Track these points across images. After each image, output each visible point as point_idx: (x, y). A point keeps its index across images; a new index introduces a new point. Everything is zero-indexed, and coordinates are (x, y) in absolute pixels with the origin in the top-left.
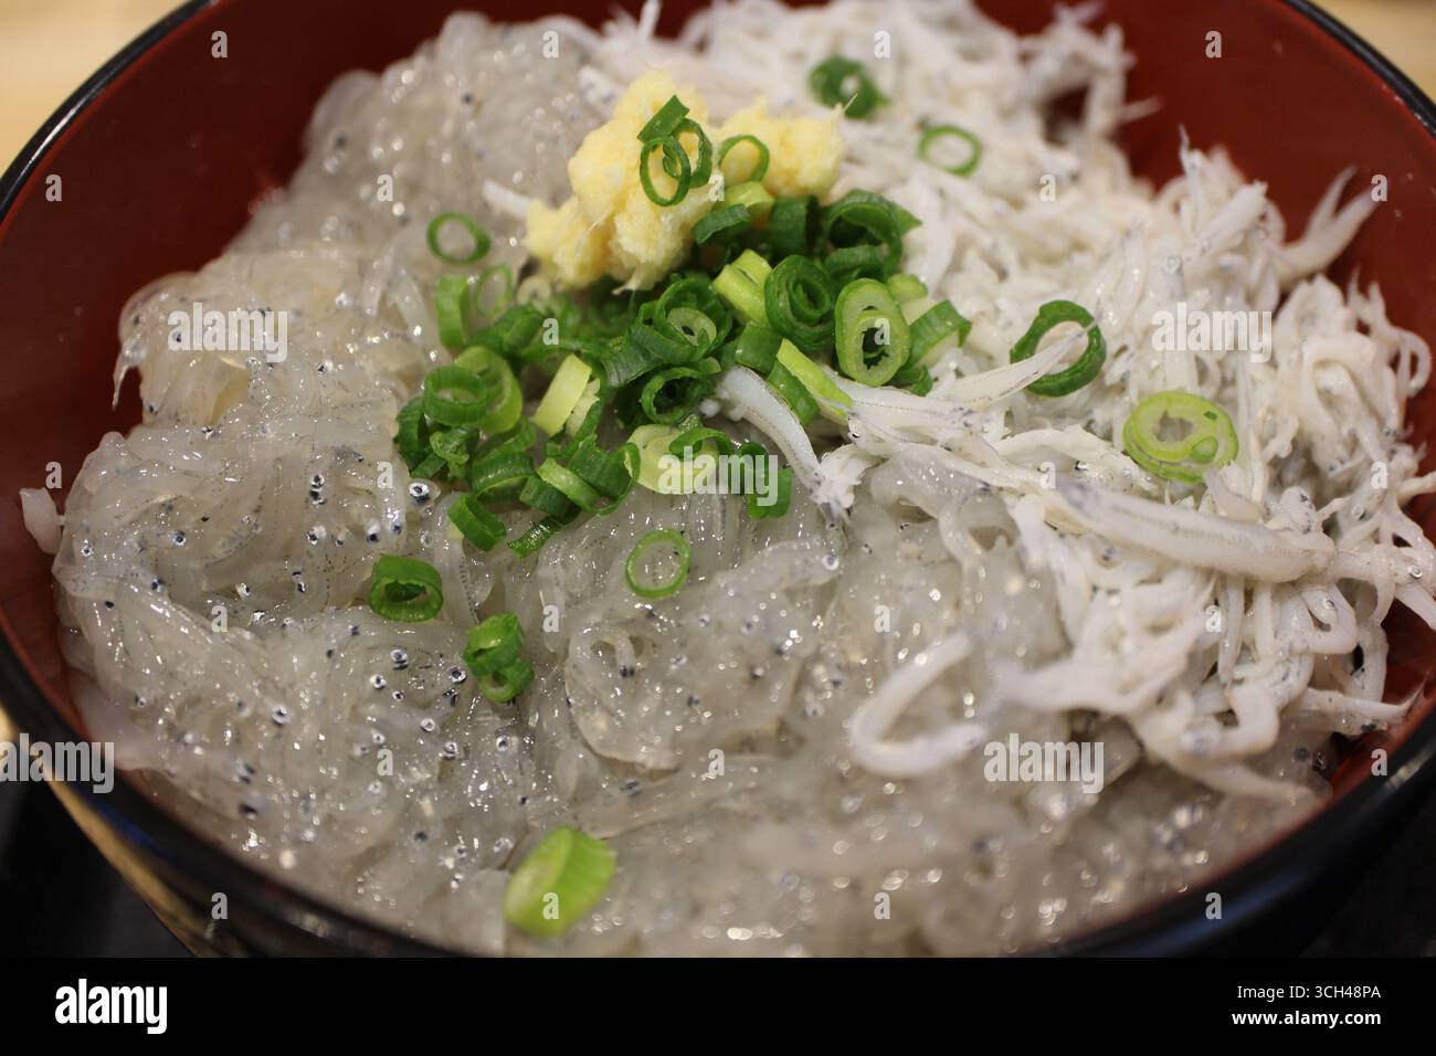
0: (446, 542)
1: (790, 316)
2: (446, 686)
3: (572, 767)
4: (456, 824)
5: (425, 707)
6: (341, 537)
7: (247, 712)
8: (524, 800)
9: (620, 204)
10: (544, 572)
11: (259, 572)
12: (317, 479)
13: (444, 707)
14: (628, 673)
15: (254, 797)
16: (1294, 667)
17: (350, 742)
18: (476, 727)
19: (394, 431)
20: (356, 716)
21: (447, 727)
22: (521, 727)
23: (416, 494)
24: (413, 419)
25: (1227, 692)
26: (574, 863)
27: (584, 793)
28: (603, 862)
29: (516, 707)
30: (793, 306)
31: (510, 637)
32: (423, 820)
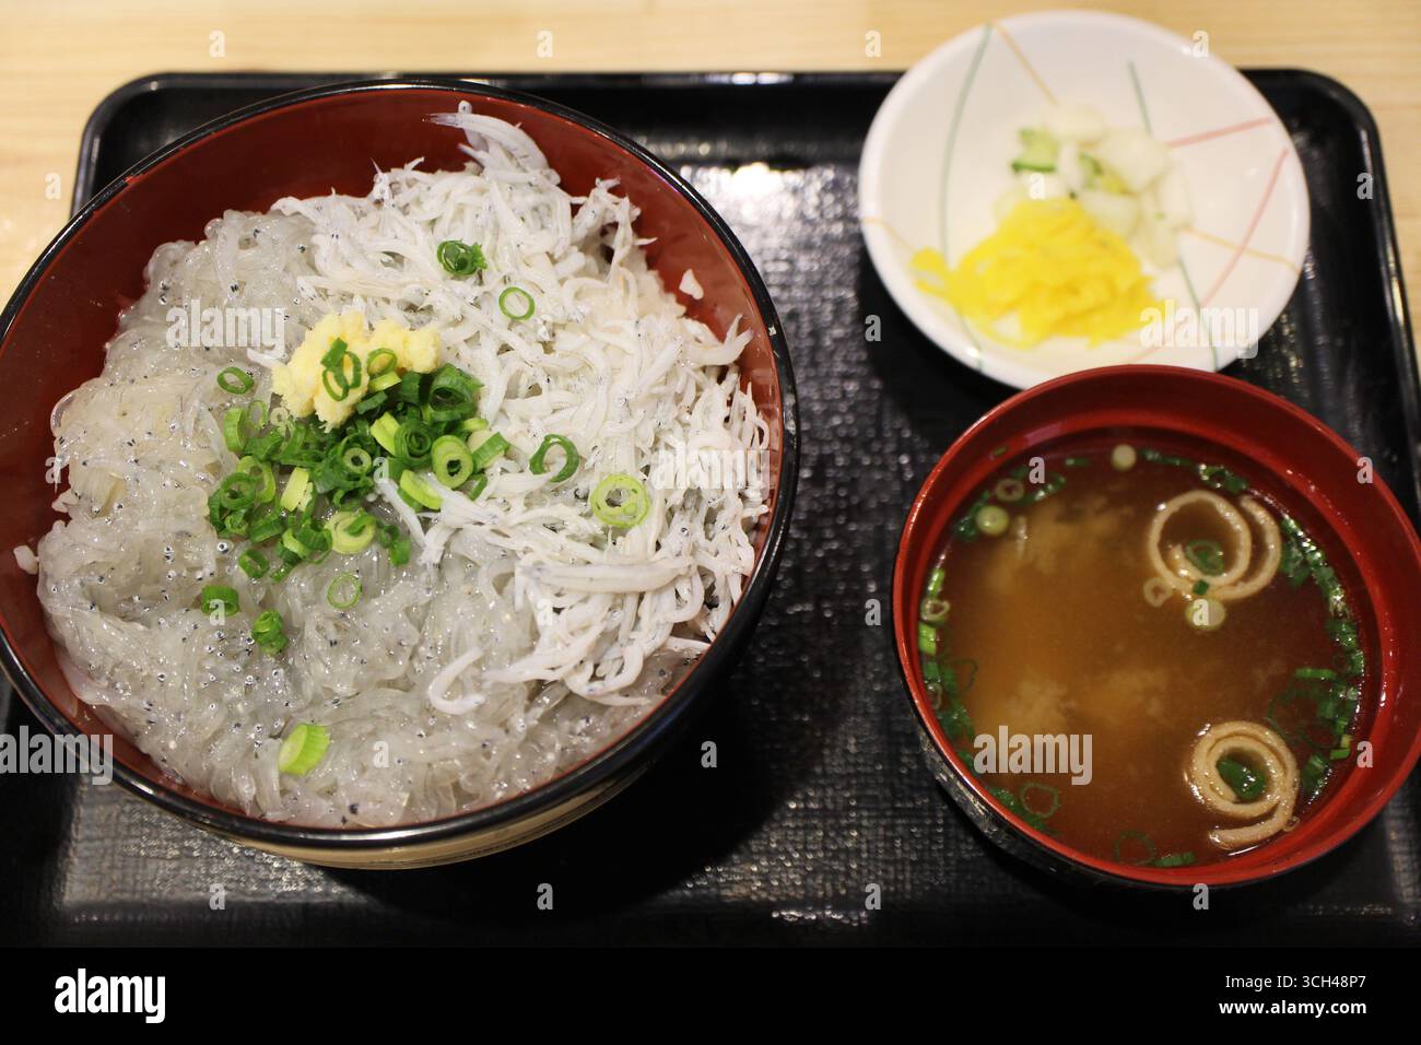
0: (239, 575)
1: (408, 456)
2: (245, 647)
3: (309, 688)
4: (255, 716)
5: (234, 657)
6: (184, 574)
7: (145, 673)
8: (287, 705)
9: (316, 392)
10: (290, 589)
11: (144, 589)
12: (168, 549)
13: (244, 657)
14: (333, 643)
15: (153, 716)
16: (659, 632)
17: (198, 682)
18: (262, 664)
19: (207, 512)
20: (201, 668)
21: (246, 668)
22: (285, 665)
23: (221, 550)
24: (216, 507)
25: (623, 649)
26: (310, 741)
27: (315, 702)
28: (323, 740)
29: (282, 654)
30: (409, 449)
31: (274, 626)
32: (238, 715)
